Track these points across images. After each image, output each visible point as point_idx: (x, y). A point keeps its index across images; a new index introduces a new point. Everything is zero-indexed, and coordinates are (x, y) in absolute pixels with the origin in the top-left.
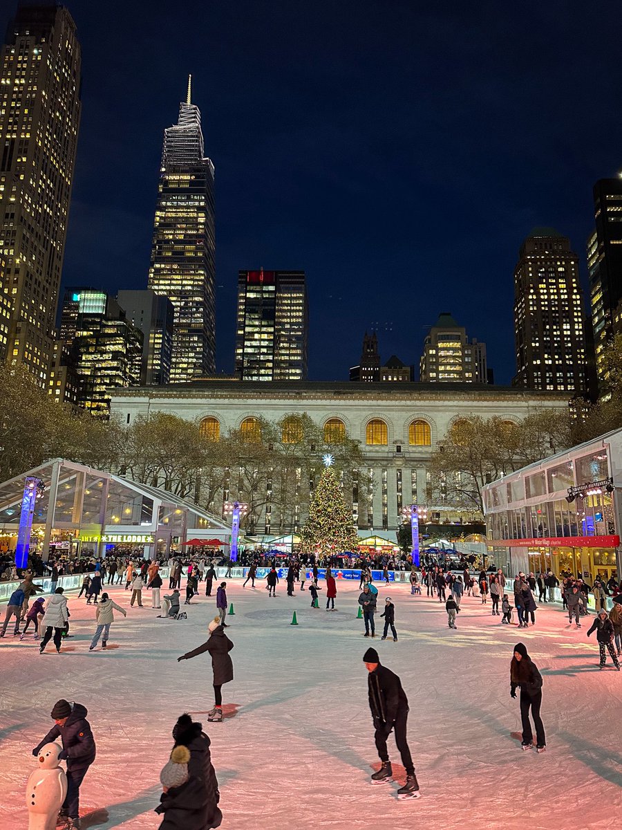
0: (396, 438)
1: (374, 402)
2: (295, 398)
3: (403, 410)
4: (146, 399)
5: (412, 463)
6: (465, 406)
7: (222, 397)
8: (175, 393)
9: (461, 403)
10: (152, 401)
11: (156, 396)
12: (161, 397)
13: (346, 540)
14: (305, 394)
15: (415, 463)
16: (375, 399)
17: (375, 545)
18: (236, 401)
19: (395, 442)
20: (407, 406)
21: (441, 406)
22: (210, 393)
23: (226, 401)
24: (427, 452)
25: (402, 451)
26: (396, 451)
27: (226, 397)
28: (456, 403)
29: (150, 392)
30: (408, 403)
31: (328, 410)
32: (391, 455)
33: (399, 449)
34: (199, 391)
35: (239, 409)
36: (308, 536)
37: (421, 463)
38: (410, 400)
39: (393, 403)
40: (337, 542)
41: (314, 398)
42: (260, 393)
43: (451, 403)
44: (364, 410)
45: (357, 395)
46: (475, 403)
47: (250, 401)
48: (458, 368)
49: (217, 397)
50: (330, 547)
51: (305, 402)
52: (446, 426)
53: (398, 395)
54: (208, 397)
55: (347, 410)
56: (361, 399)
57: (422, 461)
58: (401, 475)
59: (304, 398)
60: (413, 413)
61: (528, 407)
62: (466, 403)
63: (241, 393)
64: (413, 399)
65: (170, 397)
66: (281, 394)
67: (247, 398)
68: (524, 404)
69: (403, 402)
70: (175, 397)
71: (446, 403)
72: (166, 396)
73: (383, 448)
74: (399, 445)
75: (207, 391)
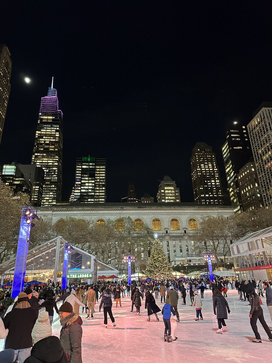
0: (165, 227)
1: (155, 211)
2: (121, 210)
3: (167, 215)
4: (51, 212)
5: (173, 238)
6: (193, 213)
7: (87, 210)
8: (65, 209)
9: (191, 211)
10: (54, 213)
11: (56, 211)
12: (58, 211)
13: (169, 273)
14: (125, 208)
15: (174, 238)
16: (155, 210)
17: (176, 275)
18: (94, 212)
19: (165, 229)
20: (169, 213)
21: (183, 213)
22: (82, 208)
23: (89, 212)
24: (179, 233)
25: (168, 232)
26: (165, 232)
27: (89, 210)
28: (189, 211)
29: (53, 209)
30: (169, 211)
31: (135, 215)
32: (164, 235)
33: (167, 232)
34: (76, 208)
35: (95, 215)
36: (151, 272)
37: (177, 238)
38: (170, 210)
39: (163, 211)
40: (165, 274)
41: (129, 210)
42: (105, 208)
43: (187, 211)
44: (151, 215)
45: (148, 208)
46: (197, 211)
47: (100, 212)
48: (173, 198)
49: (85, 210)
50: (162, 277)
51: (125, 212)
52: (186, 221)
53: (165, 208)
54: (80, 210)
55: (143, 215)
56: (149, 210)
57: (177, 237)
58: (168, 244)
59: (125, 210)
60: (172, 216)
61: (218, 213)
62: (193, 211)
63: (96, 208)
64: (172, 210)
65: (63, 210)
66: (114, 208)
67: (99, 211)
68: (216, 211)
69: (167, 211)
70: (65, 211)
71: (185, 211)
72: (61, 211)
73: (160, 232)
74: (167, 230)
75: (80, 208)
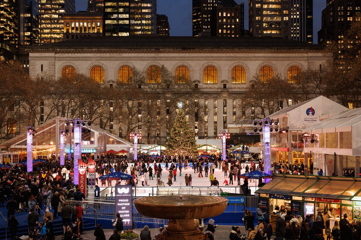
0: (223, 79)
2: (155, 52)
3: (228, 60)
4: (52, 54)
5: (233, 95)
6: (268, 57)
7: (105, 52)
8: (72, 50)
9: (266, 55)
10: (57, 55)
11: (60, 52)
12: (63, 52)
13: (190, 148)
14: (162, 50)
15: (235, 95)
16: (209, 52)
17: (207, 150)
18: (114, 55)
19: (223, 82)
20: (231, 57)
21: (253, 57)
22: (97, 50)
23: (108, 55)
24: (243, 88)
25: (227, 87)
26: (223, 87)
27: (107, 52)
28: (262, 55)
29: (56, 49)
30: (231, 55)
31: (178, 60)
32: (219, 90)
33: (225, 86)
34: (89, 48)
35: (117, 60)
36: (170, 146)
37: (239, 95)
38: (233, 53)
39: (221, 55)
40: (186, 149)
41: (168, 52)
42: (131, 50)
43: (259, 55)
44: (202, 60)
45: (197, 50)
46: (275, 55)
47: (124, 55)
49: (101, 52)
50: (182, 152)
51: (161, 55)
52: (256, 70)
53: (225, 50)
54: (95, 52)
55: (190, 60)
56: (199, 52)
57: (240, 94)
58: (226, 103)
59: (161, 52)
60: (235, 62)
61: (308, 57)
62: (269, 55)
63: (118, 50)
65: (69, 52)
66: (145, 50)
67: (122, 53)
68: (306, 55)
69: (228, 55)
72: (66, 52)
73: (215, 86)
74: (225, 83)
75: (95, 48)
